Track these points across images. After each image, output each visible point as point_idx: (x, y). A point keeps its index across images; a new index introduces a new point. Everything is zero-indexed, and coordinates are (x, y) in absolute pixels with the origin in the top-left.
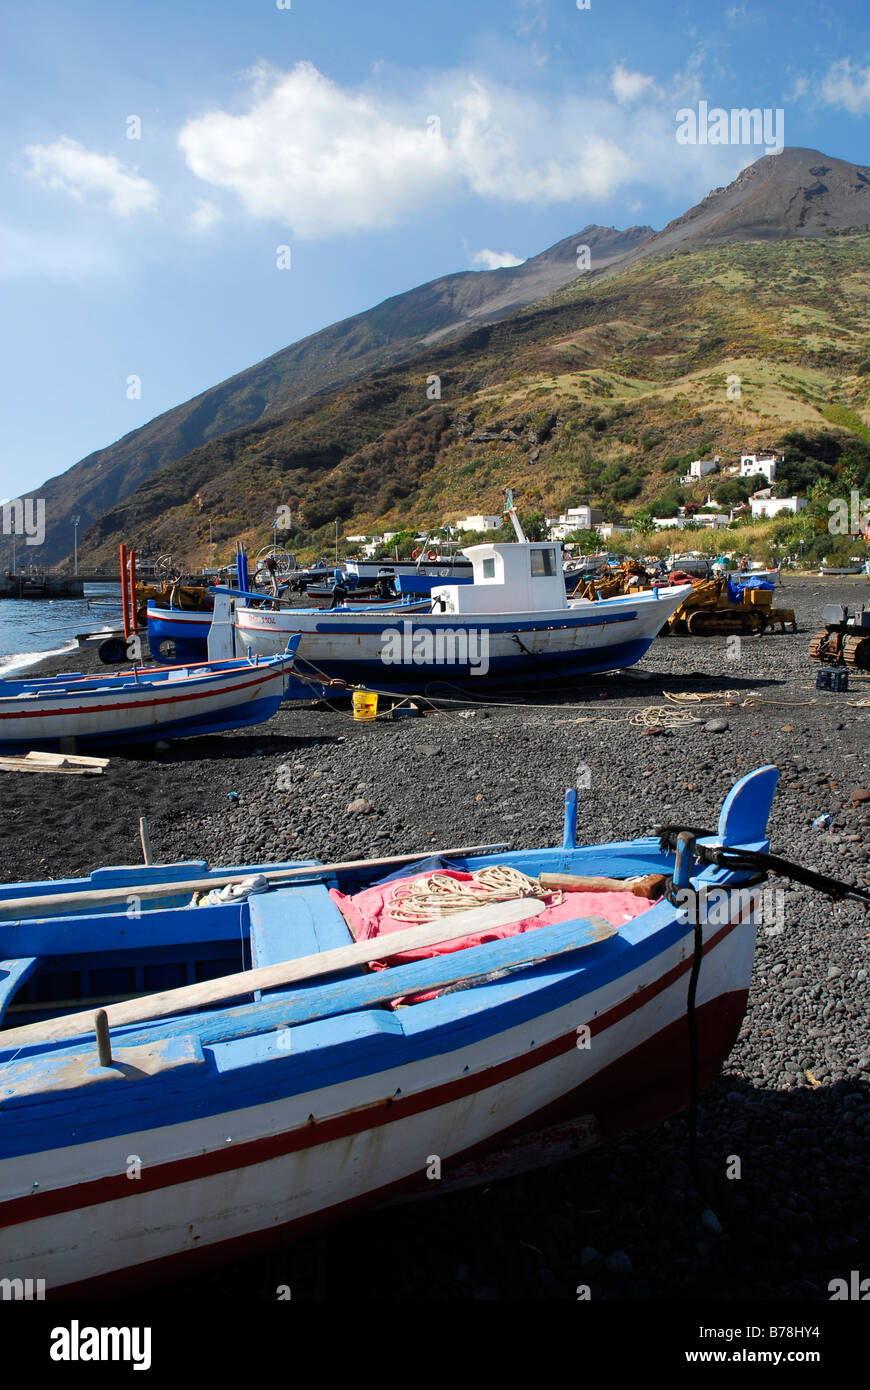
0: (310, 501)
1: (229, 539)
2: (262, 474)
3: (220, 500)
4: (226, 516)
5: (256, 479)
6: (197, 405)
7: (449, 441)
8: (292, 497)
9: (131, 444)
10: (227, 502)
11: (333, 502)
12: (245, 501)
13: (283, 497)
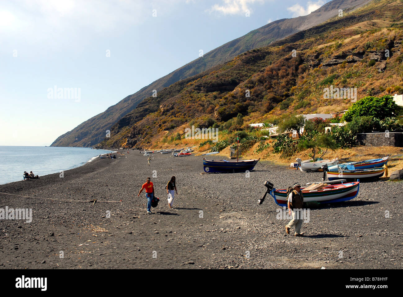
0: (222, 105)
1: (175, 128)
2: (195, 95)
3: (172, 108)
4: (175, 117)
5: (191, 97)
6: (171, 76)
7: (304, 71)
8: (211, 105)
9: (144, 92)
10: (176, 109)
11: (236, 106)
12: (185, 108)
13: (206, 106)
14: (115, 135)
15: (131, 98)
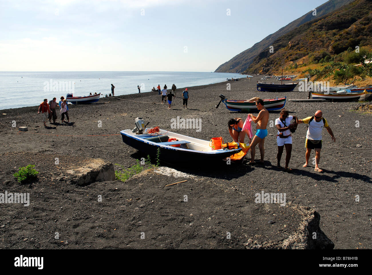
0: (336, 41)
1: (298, 59)
2: (317, 33)
3: (298, 44)
4: (299, 51)
5: (314, 35)
8: (329, 41)
9: (282, 31)
10: (301, 45)
12: (308, 44)
13: (325, 42)
14: (256, 64)
15: (273, 36)
